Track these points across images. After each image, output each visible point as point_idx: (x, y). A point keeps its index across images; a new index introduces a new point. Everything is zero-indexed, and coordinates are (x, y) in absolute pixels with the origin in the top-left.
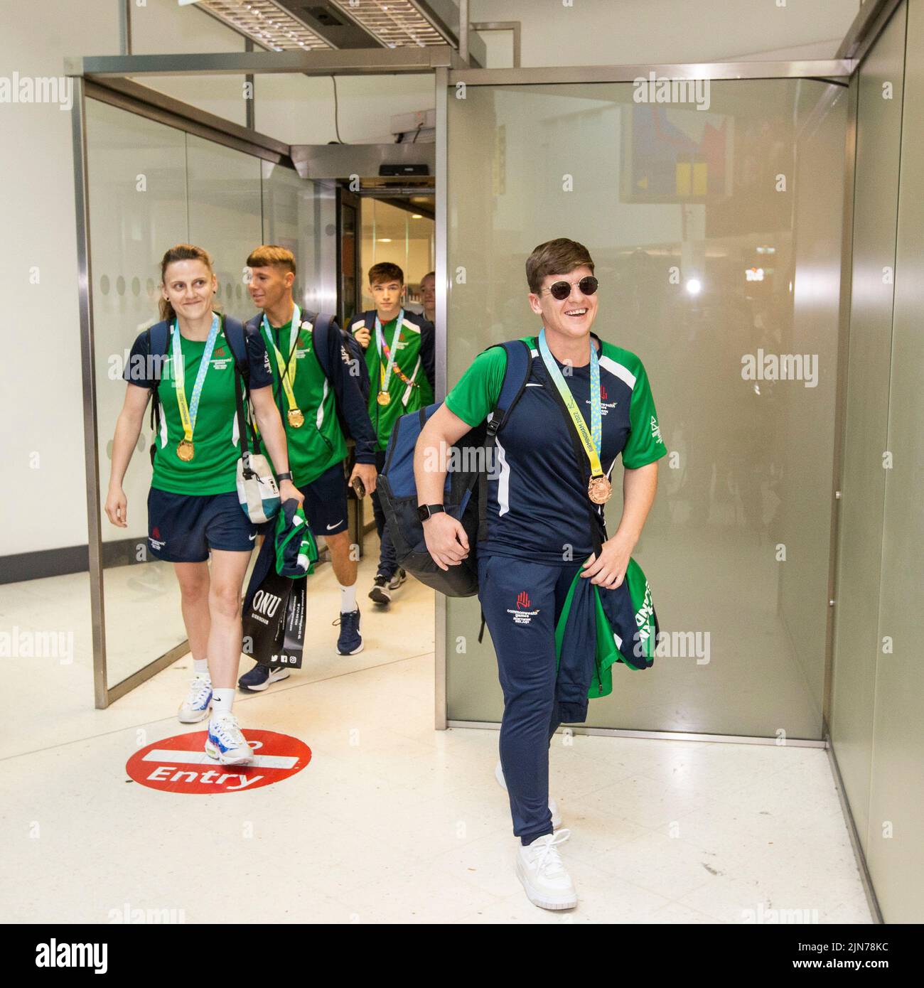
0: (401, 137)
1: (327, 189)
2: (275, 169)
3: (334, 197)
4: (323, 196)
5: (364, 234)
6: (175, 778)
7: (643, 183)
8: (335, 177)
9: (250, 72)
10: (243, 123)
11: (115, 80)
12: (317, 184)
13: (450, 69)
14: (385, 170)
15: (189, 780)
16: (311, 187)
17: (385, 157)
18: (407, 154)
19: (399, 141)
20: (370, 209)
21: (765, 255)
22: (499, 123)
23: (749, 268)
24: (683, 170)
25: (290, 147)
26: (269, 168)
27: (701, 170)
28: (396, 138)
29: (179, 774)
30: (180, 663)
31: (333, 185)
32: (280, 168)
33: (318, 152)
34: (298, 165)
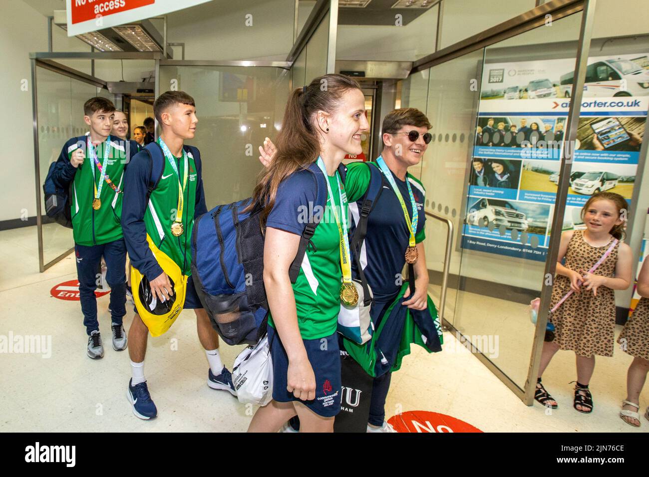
0: (144, 79)
1: (119, 97)
2: (101, 90)
3: (121, 99)
4: (118, 99)
5: (131, 110)
6: (67, 296)
7: (226, 95)
8: (122, 93)
9: (93, 58)
10: (90, 74)
11: (47, 60)
12: (116, 95)
13: (160, 60)
14: (139, 91)
15: (72, 296)
16: (114, 96)
17: (139, 86)
18: (146, 86)
19: (144, 81)
20: (133, 102)
21: (267, 119)
22: (179, 74)
23: (262, 124)
24: (239, 91)
25: (106, 83)
26: (99, 89)
27: (245, 91)
28: (143, 80)
29: (69, 294)
30: (68, 257)
31: (121, 95)
32: (103, 89)
33: (116, 84)
34: (109, 89)
